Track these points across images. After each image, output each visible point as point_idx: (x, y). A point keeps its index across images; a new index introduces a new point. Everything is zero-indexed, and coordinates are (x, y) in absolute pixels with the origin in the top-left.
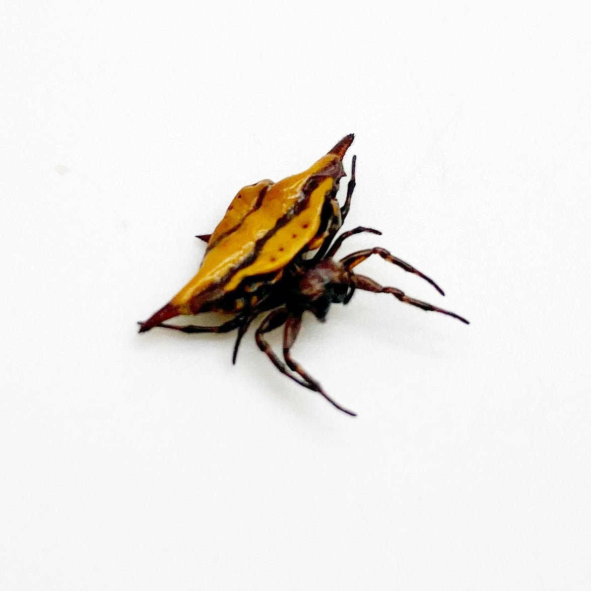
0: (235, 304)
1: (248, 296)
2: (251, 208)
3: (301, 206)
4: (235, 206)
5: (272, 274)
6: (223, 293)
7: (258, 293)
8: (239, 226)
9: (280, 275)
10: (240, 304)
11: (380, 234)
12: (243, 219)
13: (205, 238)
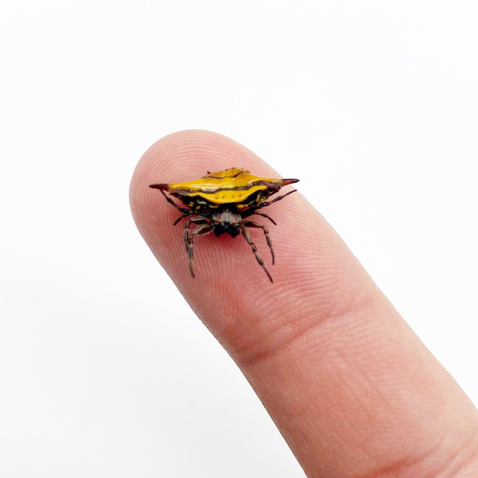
0: (189, 203)
1: (196, 204)
2: (232, 176)
3: (247, 188)
4: (228, 171)
5: (213, 204)
6: (186, 195)
7: (202, 206)
8: (221, 178)
9: (217, 207)
10: (192, 204)
11: (275, 224)
12: (225, 177)
13: (209, 173)
